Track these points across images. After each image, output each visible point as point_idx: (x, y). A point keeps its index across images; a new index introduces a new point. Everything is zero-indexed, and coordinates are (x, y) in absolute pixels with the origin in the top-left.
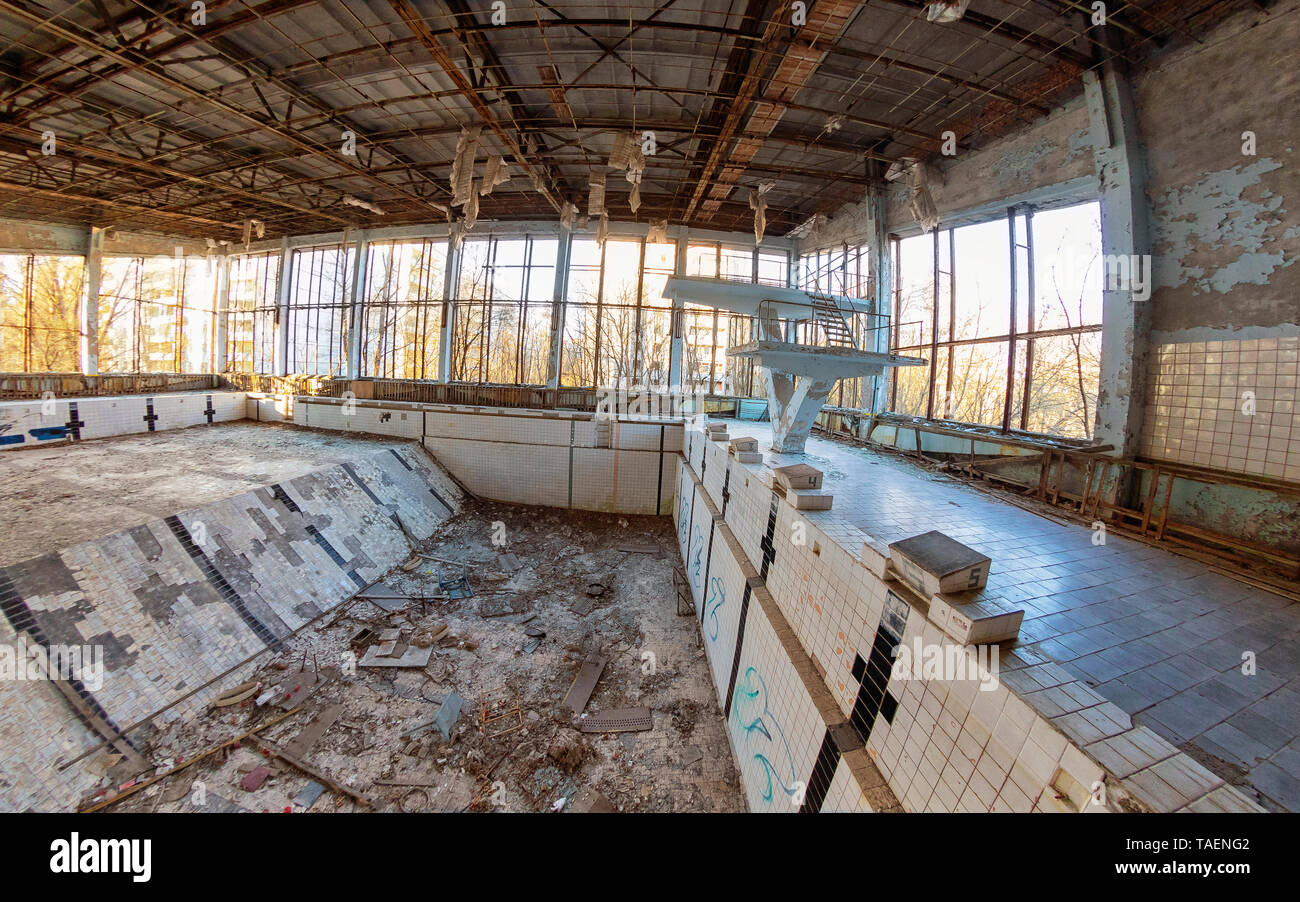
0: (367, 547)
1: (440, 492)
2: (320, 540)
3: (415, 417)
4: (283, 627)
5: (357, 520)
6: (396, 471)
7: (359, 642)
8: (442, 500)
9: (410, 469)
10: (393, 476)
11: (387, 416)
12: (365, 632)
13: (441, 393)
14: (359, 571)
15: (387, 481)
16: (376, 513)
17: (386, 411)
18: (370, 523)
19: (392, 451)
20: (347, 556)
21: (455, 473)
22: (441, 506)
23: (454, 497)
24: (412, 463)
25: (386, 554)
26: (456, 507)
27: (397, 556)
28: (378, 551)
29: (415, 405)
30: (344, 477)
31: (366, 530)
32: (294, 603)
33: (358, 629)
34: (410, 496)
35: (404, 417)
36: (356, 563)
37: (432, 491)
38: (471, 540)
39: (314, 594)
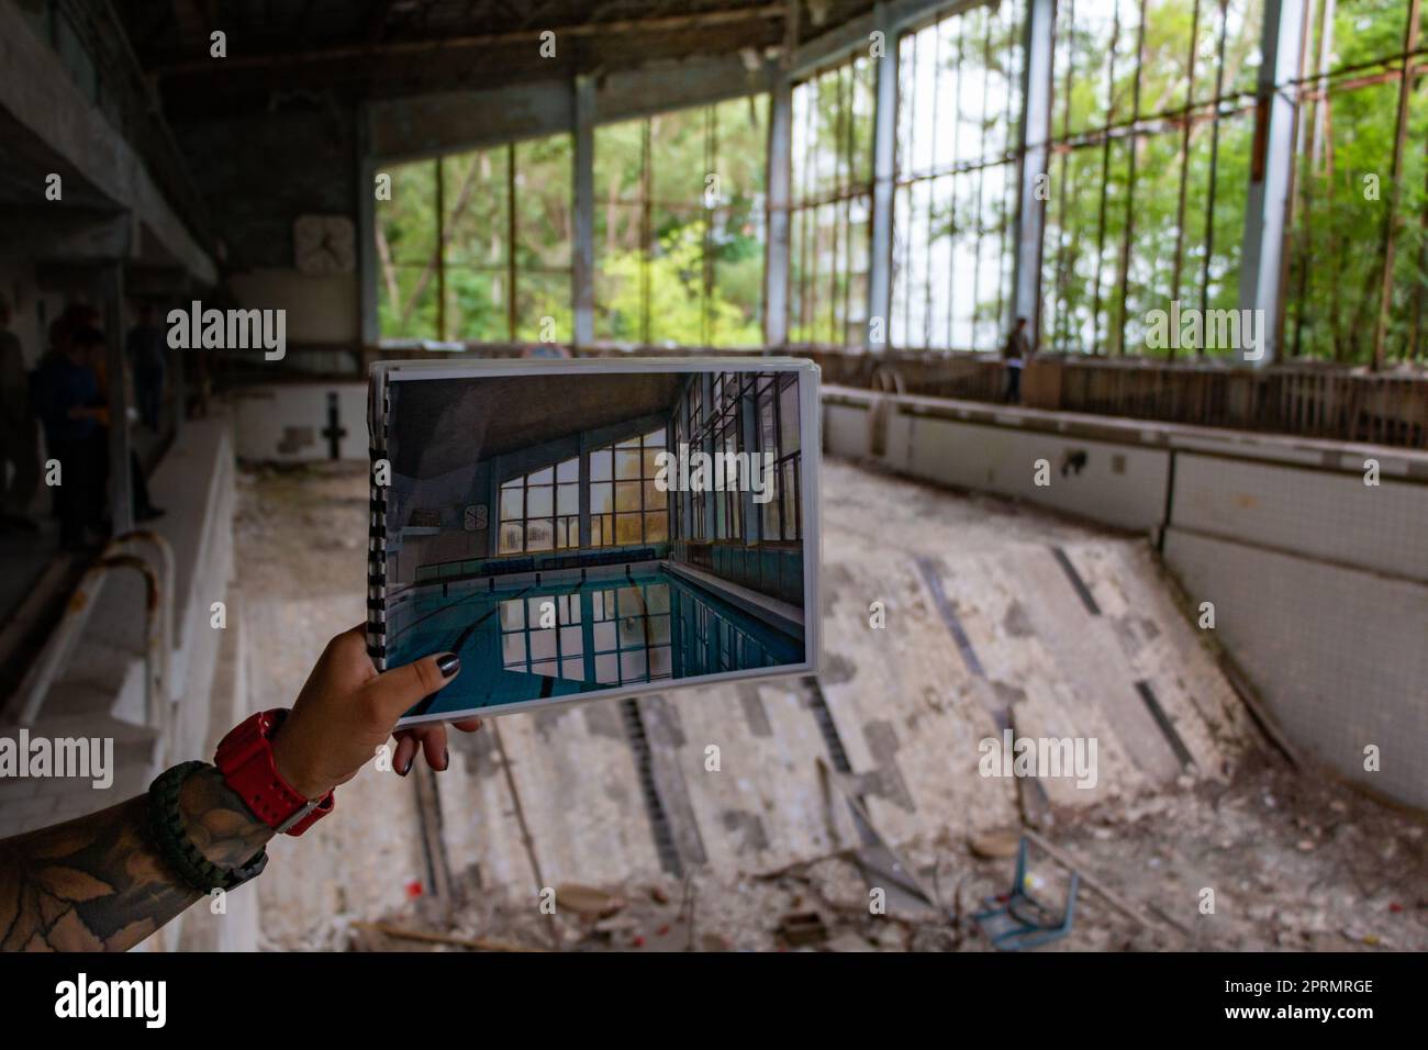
0: (911, 761)
1: (1169, 699)
2: (819, 703)
3: (1147, 467)
4: (692, 835)
5: (911, 690)
6: (1052, 605)
7: (794, 928)
8: (1165, 724)
9: (1093, 607)
10: (1040, 614)
11: (1078, 460)
12: (813, 918)
13: (1240, 399)
14: (873, 802)
15: (1017, 624)
16: (963, 692)
17: (1077, 445)
18: (937, 708)
19: (1061, 557)
20: (862, 760)
21: (1242, 657)
22: (1153, 739)
23: (1213, 728)
24: (1106, 595)
25: (949, 794)
26: (1207, 757)
27: (975, 813)
28: (932, 779)
29: (1149, 428)
30: (914, 588)
31: (923, 723)
32: (729, 803)
33: (808, 907)
34: (1067, 679)
35: (1119, 465)
36: (876, 783)
37: (1144, 690)
38: (1197, 861)
39: (769, 805)
